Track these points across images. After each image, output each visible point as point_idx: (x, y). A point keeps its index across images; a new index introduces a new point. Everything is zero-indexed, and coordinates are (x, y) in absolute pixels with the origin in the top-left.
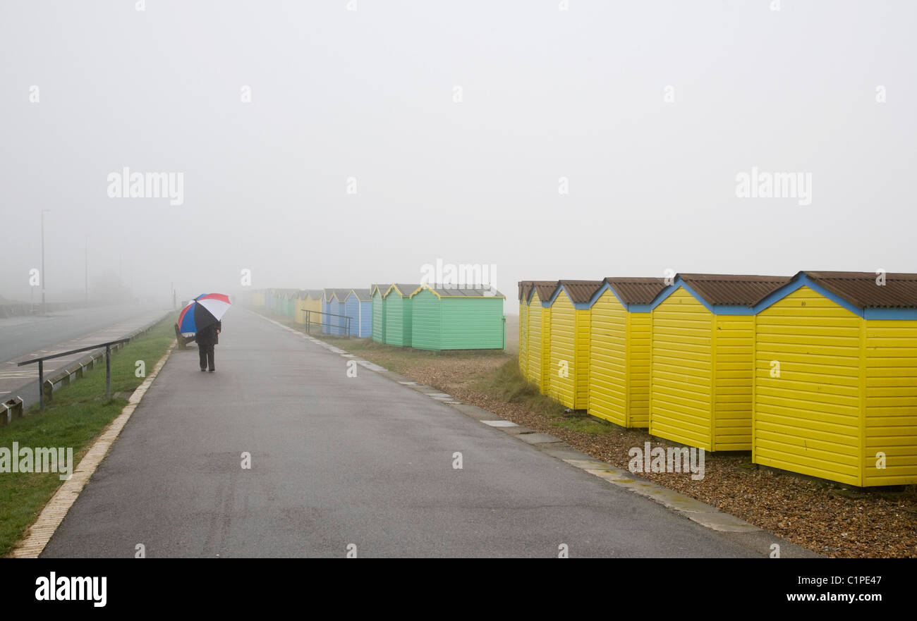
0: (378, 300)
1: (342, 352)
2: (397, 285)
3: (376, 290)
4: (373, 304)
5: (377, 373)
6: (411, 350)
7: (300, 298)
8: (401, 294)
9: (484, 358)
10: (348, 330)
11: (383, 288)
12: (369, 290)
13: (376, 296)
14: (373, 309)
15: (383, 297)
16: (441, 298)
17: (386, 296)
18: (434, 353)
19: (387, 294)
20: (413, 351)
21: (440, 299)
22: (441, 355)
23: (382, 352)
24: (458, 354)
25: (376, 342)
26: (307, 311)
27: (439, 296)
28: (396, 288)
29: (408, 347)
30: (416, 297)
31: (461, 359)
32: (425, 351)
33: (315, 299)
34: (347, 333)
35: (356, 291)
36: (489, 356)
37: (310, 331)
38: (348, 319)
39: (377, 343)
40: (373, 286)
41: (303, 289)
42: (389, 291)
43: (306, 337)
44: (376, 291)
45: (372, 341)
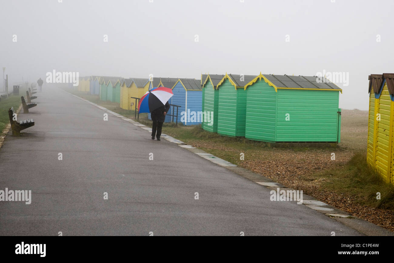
0: (210, 90)
1: (178, 141)
2: (230, 75)
3: (206, 80)
4: (204, 94)
5: (227, 169)
6: (245, 140)
7: (125, 86)
8: (235, 85)
9: (319, 151)
10: (175, 118)
11: (215, 78)
12: (200, 81)
13: (208, 86)
14: (204, 99)
15: (215, 87)
16: (278, 89)
17: (219, 86)
18: (269, 145)
19: (220, 84)
20: (246, 142)
21: (276, 91)
22: (276, 147)
23: (215, 142)
24: (293, 146)
25: (206, 131)
26: (136, 99)
27: (276, 88)
28: (230, 78)
29: (240, 137)
30: (250, 88)
31: (296, 152)
32: (259, 142)
33: (139, 87)
34: (175, 120)
35: (183, 80)
36: (323, 149)
37: (140, 117)
38: (176, 108)
39: (208, 132)
40: (204, 77)
41: (128, 78)
42: (222, 81)
43: (137, 124)
44: (208, 81)
45: (202, 130)
